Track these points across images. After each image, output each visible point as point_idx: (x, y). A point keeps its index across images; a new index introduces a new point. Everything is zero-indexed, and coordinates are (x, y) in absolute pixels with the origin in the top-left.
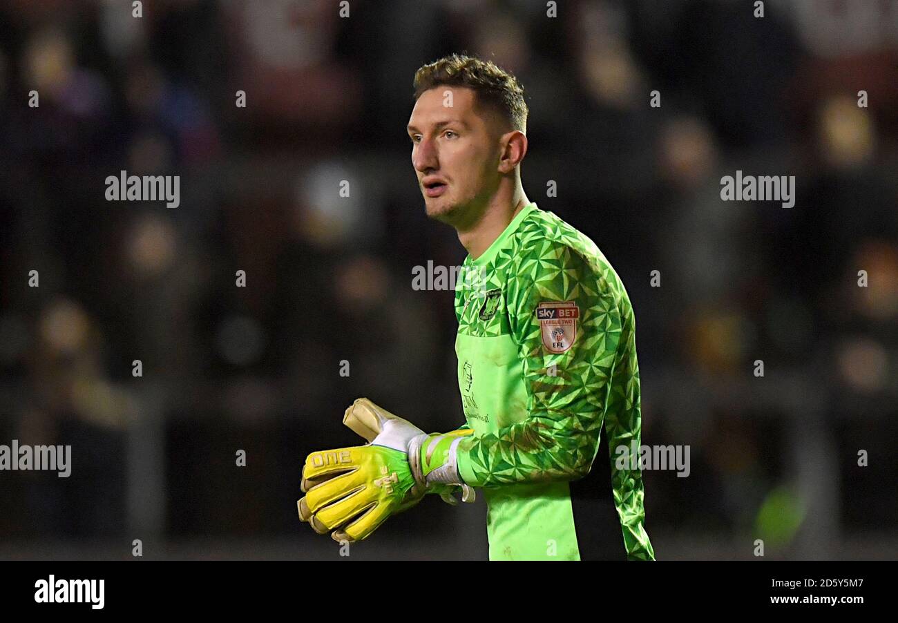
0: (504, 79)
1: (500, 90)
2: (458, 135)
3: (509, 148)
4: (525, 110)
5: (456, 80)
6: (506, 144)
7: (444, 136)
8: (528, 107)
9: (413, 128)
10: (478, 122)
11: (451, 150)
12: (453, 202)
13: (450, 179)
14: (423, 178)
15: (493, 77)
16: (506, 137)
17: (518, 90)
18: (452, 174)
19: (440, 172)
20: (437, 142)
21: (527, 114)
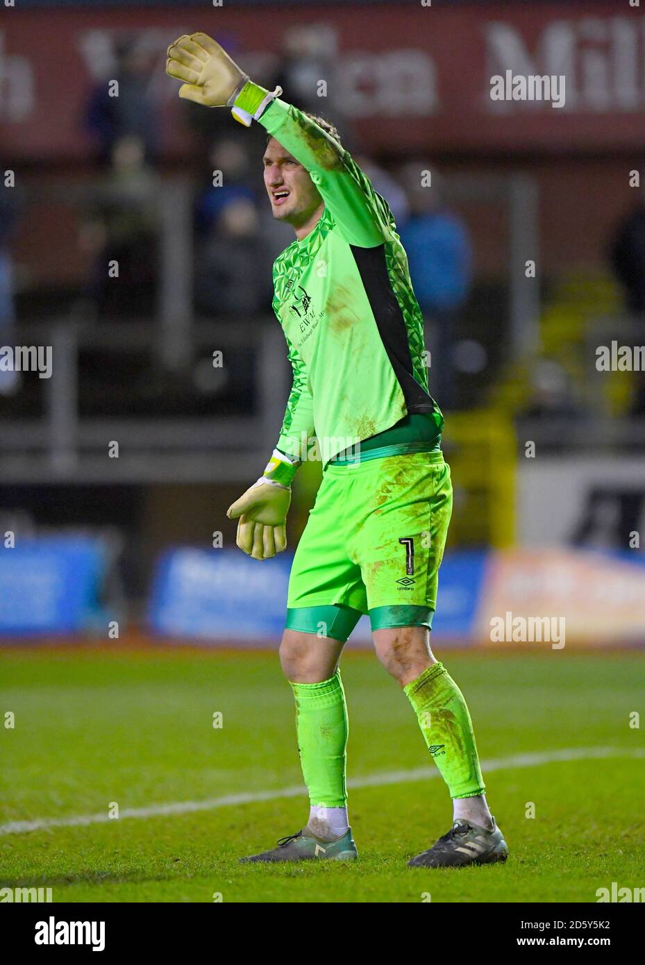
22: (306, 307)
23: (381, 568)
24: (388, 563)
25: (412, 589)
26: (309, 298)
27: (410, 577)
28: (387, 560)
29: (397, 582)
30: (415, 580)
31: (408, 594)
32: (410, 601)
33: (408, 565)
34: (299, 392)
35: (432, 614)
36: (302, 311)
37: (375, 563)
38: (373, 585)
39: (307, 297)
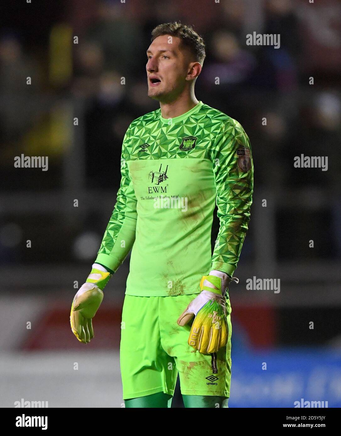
0: (196, 38)
1: (193, 42)
2: (169, 58)
3: (192, 69)
4: (204, 55)
5: (174, 33)
6: (191, 67)
7: (163, 57)
8: (206, 54)
9: (150, 52)
10: (180, 54)
11: (165, 65)
12: (161, 91)
13: (162, 78)
14: (150, 75)
15: (192, 36)
16: (192, 64)
17: (202, 44)
18: (163, 76)
19: (158, 73)
20: (159, 60)
21: (204, 57)
22: (161, 180)
23: (195, 367)
24: (200, 364)
25: (216, 384)
26: (166, 177)
27: (215, 375)
28: (200, 362)
29: (206, 378)
30: (218, 377)
31: (214, 388)
32: (215, 393)
33: (213, 366)
34: (120, 224)
35: (227, 400)
36: (156, 181)
37: (190, 363)
38: (188, 378)
39: (165, 174)
